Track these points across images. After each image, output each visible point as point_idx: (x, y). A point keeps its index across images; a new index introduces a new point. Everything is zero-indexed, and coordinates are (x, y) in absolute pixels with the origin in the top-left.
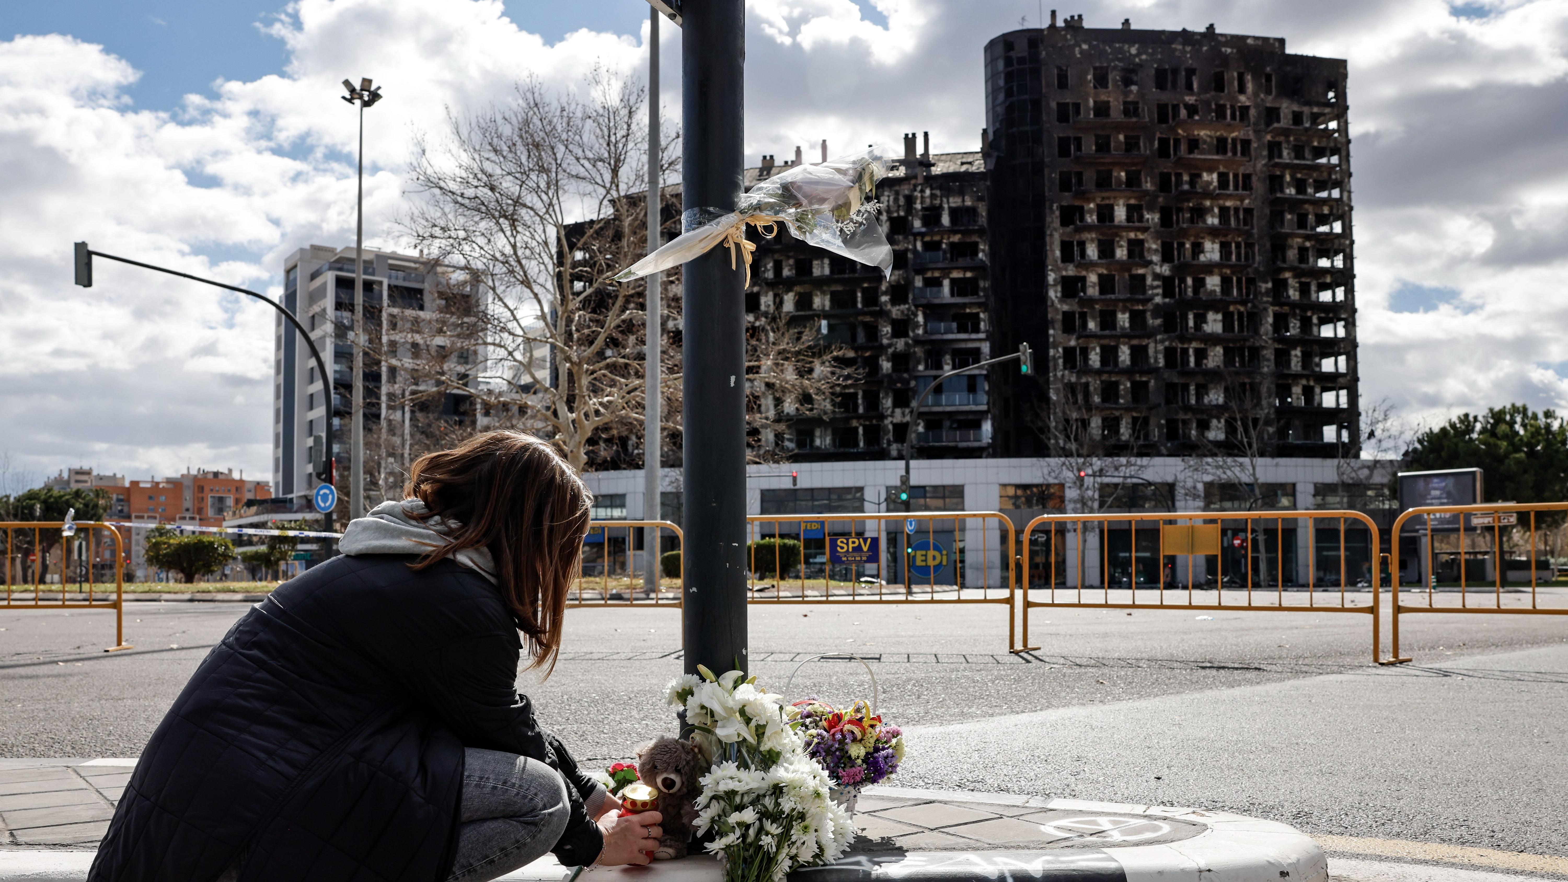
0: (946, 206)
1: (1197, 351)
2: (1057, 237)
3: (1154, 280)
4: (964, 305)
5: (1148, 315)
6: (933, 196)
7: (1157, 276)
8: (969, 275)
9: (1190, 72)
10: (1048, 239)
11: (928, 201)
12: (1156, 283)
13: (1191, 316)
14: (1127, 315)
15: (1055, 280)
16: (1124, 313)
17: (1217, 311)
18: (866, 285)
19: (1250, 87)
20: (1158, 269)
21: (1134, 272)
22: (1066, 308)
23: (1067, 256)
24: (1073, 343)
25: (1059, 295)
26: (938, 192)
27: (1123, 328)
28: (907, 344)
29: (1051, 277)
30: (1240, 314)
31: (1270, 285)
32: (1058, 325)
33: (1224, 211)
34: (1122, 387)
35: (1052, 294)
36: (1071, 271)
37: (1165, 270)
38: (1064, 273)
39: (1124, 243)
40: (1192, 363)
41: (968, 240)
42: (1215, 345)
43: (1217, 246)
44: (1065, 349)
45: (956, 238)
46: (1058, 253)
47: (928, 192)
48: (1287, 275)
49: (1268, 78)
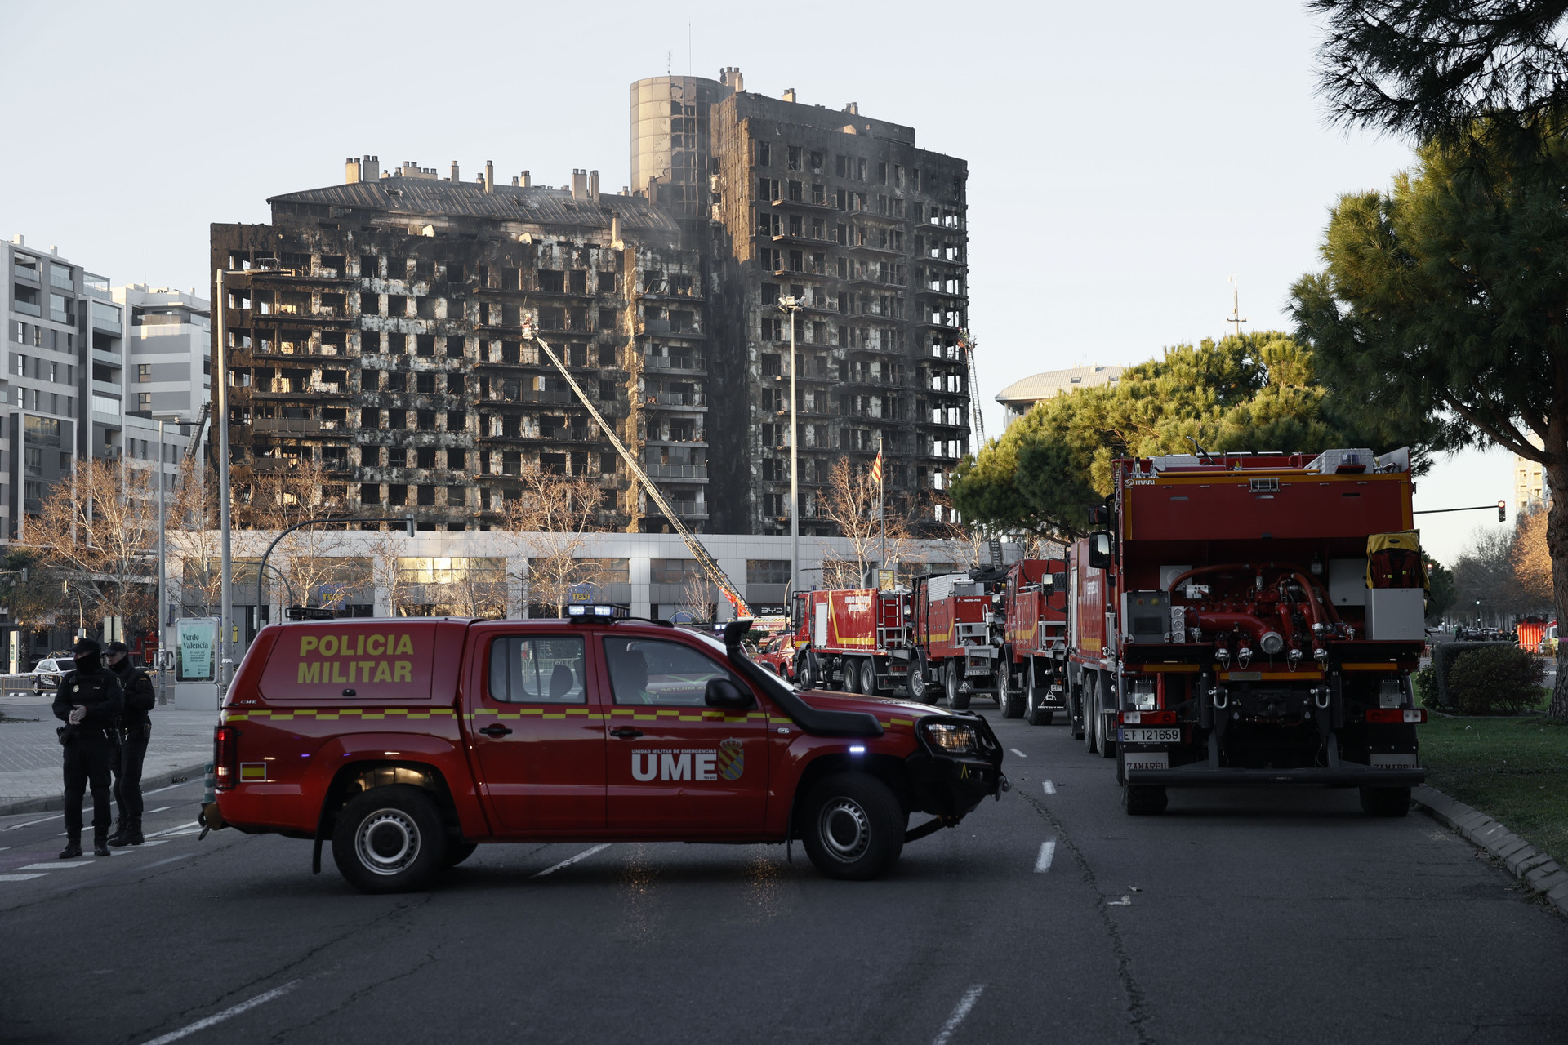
0: (665, 272)
1: (863, 432)
2: (759, 313)
3: (833, 363)
4: (681, 376)
5: (828, 396)
6: (654, 260)
7: (836, 360)
8: (685, 345)
9: (862, 161)
10: (751, 315)
11: (649, 264)
12: (835, 366)
13: (859, 400)
14: (813, 396)
15: (757, 357)
16: (810, 394)
17: (878, 398)
18: (575, 341)
19: (903, 180)
20: (836, 353)
21: (819, 354)
22: (765, 385)
23: (766, 335)
24: (770, 420)
25: (760, 372)
26: (659, 257)
27: (809, 409)
28: (615, 407)
29: (753, 355)
30: (894, 399)
31: (914, 374)
32: (759, 401)
33: (884, 299)
34: (808, 465)
35: (753, 370)
36: (769, 350)
37: (841, 354)
38: (764, 351)
39: (811, 325)
40: (860, 446)
41: (684, 309)
42: (876, 428)
43: (878, 335)
44: (763, 425)
45: (674, 307)
46: (759, 331)
47: (649, 255)
48: (926, 365)
49: (916, 171)
